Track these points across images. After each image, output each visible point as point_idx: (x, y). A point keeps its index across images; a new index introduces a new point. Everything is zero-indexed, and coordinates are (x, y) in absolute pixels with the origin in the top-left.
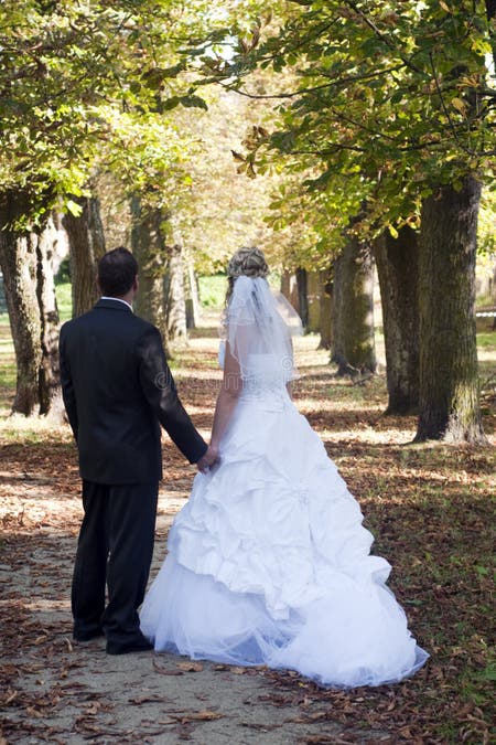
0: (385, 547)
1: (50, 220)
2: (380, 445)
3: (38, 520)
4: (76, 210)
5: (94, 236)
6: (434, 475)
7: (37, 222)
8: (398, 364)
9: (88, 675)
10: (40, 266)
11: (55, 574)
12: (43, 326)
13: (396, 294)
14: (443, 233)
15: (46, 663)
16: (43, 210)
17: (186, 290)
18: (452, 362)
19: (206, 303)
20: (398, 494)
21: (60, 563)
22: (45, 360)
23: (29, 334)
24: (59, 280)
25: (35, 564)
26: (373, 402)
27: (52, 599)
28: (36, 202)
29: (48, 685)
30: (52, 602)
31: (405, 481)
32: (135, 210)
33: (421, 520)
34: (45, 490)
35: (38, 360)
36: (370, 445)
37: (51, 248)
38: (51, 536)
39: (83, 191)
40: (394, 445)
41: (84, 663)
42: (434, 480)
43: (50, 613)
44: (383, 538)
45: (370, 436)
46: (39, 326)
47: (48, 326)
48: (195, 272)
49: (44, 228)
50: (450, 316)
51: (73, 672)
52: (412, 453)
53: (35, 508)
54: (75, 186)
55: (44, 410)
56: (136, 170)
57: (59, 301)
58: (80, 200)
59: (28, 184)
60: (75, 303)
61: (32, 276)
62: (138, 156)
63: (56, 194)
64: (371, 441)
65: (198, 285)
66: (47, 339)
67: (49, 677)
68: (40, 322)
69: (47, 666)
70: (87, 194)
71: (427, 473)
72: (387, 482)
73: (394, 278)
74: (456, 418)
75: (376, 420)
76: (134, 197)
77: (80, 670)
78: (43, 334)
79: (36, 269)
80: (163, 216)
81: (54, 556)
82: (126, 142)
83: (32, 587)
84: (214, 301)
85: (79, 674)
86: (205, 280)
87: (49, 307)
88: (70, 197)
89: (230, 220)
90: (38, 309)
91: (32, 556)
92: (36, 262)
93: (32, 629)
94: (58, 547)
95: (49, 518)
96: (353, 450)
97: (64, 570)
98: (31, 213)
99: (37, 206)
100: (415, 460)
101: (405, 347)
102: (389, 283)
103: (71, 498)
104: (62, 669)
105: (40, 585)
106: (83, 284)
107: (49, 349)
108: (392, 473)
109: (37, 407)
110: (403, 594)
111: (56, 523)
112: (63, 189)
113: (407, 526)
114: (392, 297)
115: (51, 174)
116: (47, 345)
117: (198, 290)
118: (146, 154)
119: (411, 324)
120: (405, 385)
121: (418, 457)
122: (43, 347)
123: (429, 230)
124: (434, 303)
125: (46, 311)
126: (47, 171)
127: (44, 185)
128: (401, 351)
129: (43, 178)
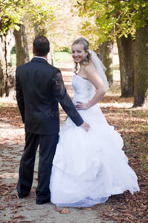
0: (133, 150)
1: (9, 32)
2: (120, 108)
3: (5, 137)
4: (18, 28)
5: (23, 38)
6: (142, 120)
7: (4, 32)
8: (124, 80)
9: (25, 211)
10: (6, 47)
11: (11, 161)
12: (7, 67)
13: (124, 57)
14: (144, 36)
15: (8, 204)
16: (7, 28)
17: (51, 56)
18: (146, 80)
19: (57, 60)
20: (132, 128)
21: (13, 156)
22: (7, 79)
23: (2, 70)
24: (12, 53)
25: (4, 156)
26: (115, 93)
27: (11, 172)
28: (4, 25)
29: (9, 216)
30: (10, 174)
31: (133, 123)
32: (36, 30)
33: (144, 138)
34: (8, 125)
35: (5, 78)
36: (117, 108)
37: (9, 41)
38: (10, 144)
39: (20, 22)
40: (125, 108)
41: (23, 205)
42: (143, 122)
43: (10, 179)
44: (131, 146)
45: (117, 105)
46: (6, 67)
47: (8, 67)
48: (54, 51)
49: (7, 34)
50: (145, 64)
51: (19, 209)
52: (133, 111)
53: (4, 132)
54: (17, 20)
55: (7, 95)
56: (37, 15)
57: (12, 59)
58: (19, 25)
59: (2, 19)
60: (17, 60)
61: (3, 50)
62: (39, 10)
63: (11, 23)
64: (117, 107)
65: (54, 55)
66: (8, 72)
67: (9, 212)
68: (6, 66)
69: (9, 205)
70: (21, 23)
71: (140, 119)
72: (127, 123)
73: (124, 52)
74: (147, 99)
75: (118, 99)
76: (36, 25)
77: (22, 208)
78: (7, 70)
79: (4, 48)
80: (45, 33)
81: (11, 153)
82: (35, 5)
83: (3, 166)
84: (59, 60)
85: (22, 210)
86: (56, 53)
87: (9, 61)
88: (16, 24)
89: (64, 34)
90: (5, 61)
91: (3, 153)
92: (4, 46)
93: (3, 187)
94: (12, 148)
95: (9, 136)
96: (112, 110)
97: (15, 159)
98: (3, 29)
99: (5, 27)
100: (135, 114)
101: (127, 75)
102: (122, 53)
103: (16, 128)
104: (15, 208)
105: (6, 166)
106: (20, 54)
107: (9, 75)
108: (127, 119)
109: (5, 94)
110: (145, 172)
111: (12, 138)
112: (13, 21)
113: (139, 141)
114: (123, 58)
115: (9, 16)
116: (8, 74)
117: (55, 56)
118: (41, 9)
119: (129, 67)
120: (127, 87)
121: (135, 113)
122: (7, 74)
123: (138, 35)
124: (140, 60)
125: (8, 62)
126: (8, 15)
127: (7, 20)
128: (125, 76)
129: (6, 17)
